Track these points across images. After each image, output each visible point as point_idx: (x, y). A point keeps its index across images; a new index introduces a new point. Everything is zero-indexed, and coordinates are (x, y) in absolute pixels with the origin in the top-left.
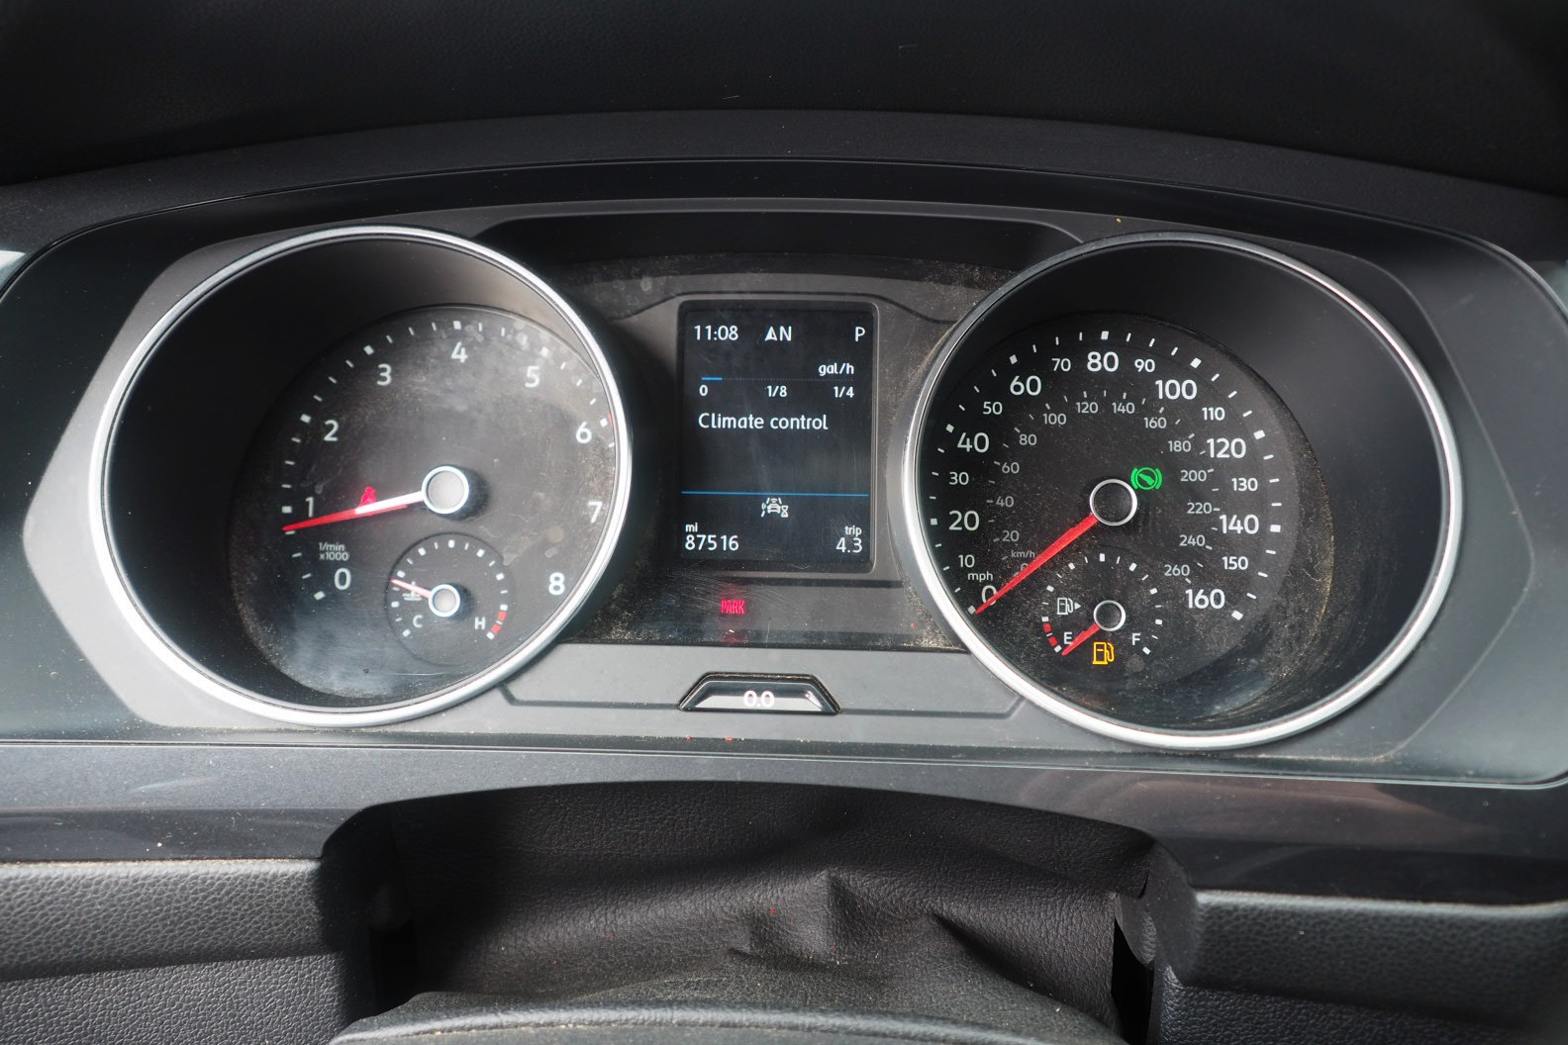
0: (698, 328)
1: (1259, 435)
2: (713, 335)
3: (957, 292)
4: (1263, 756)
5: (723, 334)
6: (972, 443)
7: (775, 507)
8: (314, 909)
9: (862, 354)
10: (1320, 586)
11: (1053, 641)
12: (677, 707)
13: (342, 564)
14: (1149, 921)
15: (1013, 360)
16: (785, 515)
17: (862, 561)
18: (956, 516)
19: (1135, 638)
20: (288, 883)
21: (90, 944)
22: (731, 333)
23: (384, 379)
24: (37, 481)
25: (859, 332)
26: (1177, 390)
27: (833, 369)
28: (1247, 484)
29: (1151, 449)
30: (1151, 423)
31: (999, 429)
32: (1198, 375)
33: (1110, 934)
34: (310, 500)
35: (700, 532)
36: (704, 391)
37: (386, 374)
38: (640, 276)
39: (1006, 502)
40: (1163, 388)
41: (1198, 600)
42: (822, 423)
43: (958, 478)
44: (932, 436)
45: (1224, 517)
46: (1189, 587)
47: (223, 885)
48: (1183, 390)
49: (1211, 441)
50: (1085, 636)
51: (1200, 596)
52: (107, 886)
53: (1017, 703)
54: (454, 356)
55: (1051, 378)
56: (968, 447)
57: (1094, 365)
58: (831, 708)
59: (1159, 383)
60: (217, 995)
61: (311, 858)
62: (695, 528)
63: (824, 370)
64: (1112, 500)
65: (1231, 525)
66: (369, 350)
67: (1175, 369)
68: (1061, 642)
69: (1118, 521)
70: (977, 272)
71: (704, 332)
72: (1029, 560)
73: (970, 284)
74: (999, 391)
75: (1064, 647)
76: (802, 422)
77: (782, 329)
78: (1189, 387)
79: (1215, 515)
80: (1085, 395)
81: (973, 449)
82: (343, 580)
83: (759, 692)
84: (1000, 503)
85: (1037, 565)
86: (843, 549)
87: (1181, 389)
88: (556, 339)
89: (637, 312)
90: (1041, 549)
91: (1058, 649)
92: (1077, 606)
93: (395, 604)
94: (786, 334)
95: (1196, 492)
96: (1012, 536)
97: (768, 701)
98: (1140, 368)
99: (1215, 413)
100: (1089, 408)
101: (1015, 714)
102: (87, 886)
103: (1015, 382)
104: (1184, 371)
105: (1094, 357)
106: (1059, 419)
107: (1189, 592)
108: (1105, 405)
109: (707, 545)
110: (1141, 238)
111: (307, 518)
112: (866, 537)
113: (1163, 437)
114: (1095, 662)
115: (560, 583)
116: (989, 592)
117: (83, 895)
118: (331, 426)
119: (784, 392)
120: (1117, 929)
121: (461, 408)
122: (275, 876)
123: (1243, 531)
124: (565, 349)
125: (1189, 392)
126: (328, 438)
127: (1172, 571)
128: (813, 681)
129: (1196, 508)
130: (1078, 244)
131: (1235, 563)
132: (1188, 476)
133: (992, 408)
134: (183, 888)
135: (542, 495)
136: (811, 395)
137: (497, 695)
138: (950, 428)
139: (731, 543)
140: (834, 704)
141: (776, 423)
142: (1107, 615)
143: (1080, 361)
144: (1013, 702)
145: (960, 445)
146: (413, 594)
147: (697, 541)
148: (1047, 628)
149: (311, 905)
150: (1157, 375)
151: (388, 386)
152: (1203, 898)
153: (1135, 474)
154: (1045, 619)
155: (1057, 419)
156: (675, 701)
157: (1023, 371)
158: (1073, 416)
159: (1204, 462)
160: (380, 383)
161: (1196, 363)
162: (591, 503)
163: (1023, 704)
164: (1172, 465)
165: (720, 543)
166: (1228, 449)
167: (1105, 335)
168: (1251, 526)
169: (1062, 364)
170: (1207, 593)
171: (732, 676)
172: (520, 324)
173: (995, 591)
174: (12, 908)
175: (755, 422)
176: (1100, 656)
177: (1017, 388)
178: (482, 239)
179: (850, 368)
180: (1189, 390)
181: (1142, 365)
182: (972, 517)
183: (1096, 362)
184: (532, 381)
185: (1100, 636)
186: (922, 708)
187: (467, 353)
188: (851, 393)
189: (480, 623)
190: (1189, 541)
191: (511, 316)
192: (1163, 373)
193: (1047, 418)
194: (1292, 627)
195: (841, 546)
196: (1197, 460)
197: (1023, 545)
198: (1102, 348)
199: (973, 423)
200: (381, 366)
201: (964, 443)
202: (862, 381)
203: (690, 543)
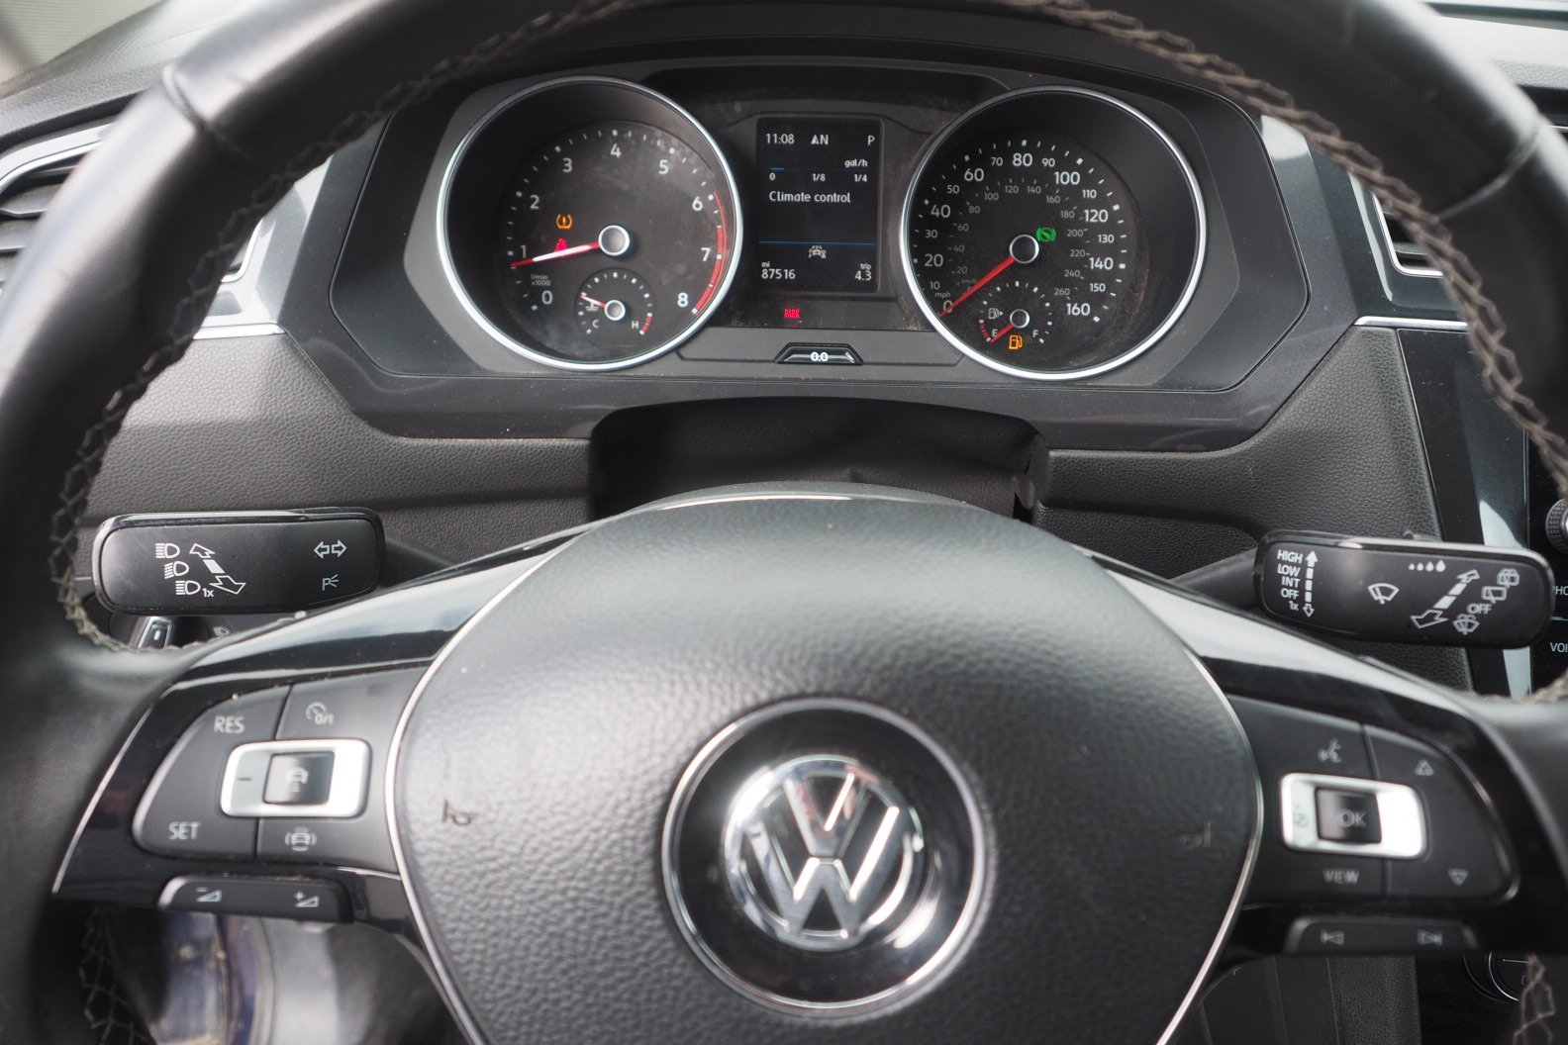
0: (769, 135)
1: (1116, 207)
2: (778, 140)
3: (933, 114)
4: (1090, 384)
5: (784, 140)
6: (940, 211)
7: (817, 251)
8: (587, 466)
9: (872, 154)
10: (1138, 298)
11: (986, 335)
12: (773, 361)
13: (546, 288)
14: (1031, 485)
15: (967, 158)
16: (824, 256)
17: (872, 285)
18: (929, 258)
19: (1035, 333)
20: (574, 451)
21: (472, 484)
22: (790, 139)
23: (568, 168)
24: (408, 233)
25: (870, 139)
26: (1068, 178)
27: (854, 163)
28: (1107, 239)
29: (1050, 216)
30: (1050, 199)
31: (956, 202)
32: (1081, 169)
33: (1012, 501)
34: (524, 247)
35: (771, 267)
36: (772, 177)
37: (569, 165)
38: (733, 100)
39: (960, 249)
40: (1059, 177)
41: (1074, 310)
42: (847, 198)
43: (931, 234)
44: (916, 208)
45: (1092, 259)
46: (1069, 302)
47: (541, 452)
48: (1071, 178)
49: (1087, 211)
50: (1004, 331)
51: (1075, 307)
52: (483, 451)
53: (961, 359)
54: (612, 153)
55: (991, 171)
56: (937, 214)
57: (1017, 162)
58: (859, 362)
59: (1057, 173)
60: (523, 522)
61: (585, 438)
62: (768, 265)
63: (848, 164)
64: (1024, 248)
65: (1097, 264)
66: (558, 149)
67: (1066, 165)
68: (990, 335)
69: (1025, 260)
70: (946, 101)
71: (772, 138)
72: (972, 285)
73: (941, 108)
74: (958, 178)
75: (992, 338)
76: (835, 198)
77: (822, 136)
78: (1075, 177)
79: (1087, 258)
80: (1011, 181)
81: (940, 215)
82: (548, 298)
83: (819, 353)
84: (956, 249)
85: (977, 287)
86: (860, 278)
87: (1070, 178)
88: (682, 143)
89: (731, 125)
90: (980, 277)
91: (989, 339)
92: (1001, 313)
93: (581, 313)
94: (825, 140)
95: (1077, 243)
96: (963, 270)
97: (825, 357)
98: (1046, 164)
99: (1090, 194)
100: (1013, 190)
101: (960, 364)
102: (473, 451)
103: (967, 173)
104: (1072, 167)
105: (1017, 157)
106: (993, 197)
107: (1069, 305)
108: (1023, 188)
109: (775, 275)
110: (1042, 89)
111: (522, 259)
112: (873, 271)
113: (1056, 208)
114: (1011, 348)
115: (685, 299)
116: (948, 305)
117: (471, 456)
118: (535, 200)
119: (823, 178)
120: (1016, 495)
121: (625, 187)
122: (568, 447)
123: (1103, 268)
124: (688, 150)
125: (1075, 180)
126: (533, 207)
127: (1059, 292)
128: (849, 347)
129: (1076, 253)
130: (1006, 91)
131: (1098, 288)
132: (1071, 233)
133: (953, 189)
134: (521, 453)
135: (681, 243)
136: (840, 180)
137: (674, 356)
138: (927, 202)
139: (790, 274)
140: (861, 359)
141: (818, 198)
142: (1019, 318)
143: (1008, 159)
144: (958, 358)
145: (932, 213)
146: (592, 307)
147: (769, 273)
148: (982, 326)
149: (586, 464)
150: (1055, 169)
151: (568, 174)
152: (1053, 454)
153: (1039, 232)
154: (981, 321)
155: (993, 196)
156: (772, 358)
157: (972, 166)
158: (1003, 194)
159: (1082, 224)
160: (565, 171)
161: (1080, 161)
162: (703, 249)
163: (964, 359)
164: (1062, 226)
165: (783, 274)
166: (1098, 216)
167: (1024, 143)
168: (1108, 265)
169: (998, 161)
170: (1079, 306)
171: (804, 344)
172: (659, 133)
173: (951, 303)
174: (435, 462)
175: (804, 197)
176: (1014, 344)
177: (969, 177)
178: (646, 83)
179: (864, 163)
180: (1075, 178)
181: (1047, 162)
182: (938, 259)
183: (1018, 160)
184: (663, 170)
185: (1014, 331)
186: (909, 361)
187: (621, 151)
188: (865, 179)
189: (635, 325)
190: (1069, 274)
191: (653, 128)
192: (1059, 168)
193: (987, 196)
194: (1118, 321)
195: (859, 276)
196: (1078, 222)
197: (970, 275)
198: (1023, 151)
199: (941, 198)
200: (565, 159)
201: (935, 211)
202: (872, 171)
203: (765, 275)
